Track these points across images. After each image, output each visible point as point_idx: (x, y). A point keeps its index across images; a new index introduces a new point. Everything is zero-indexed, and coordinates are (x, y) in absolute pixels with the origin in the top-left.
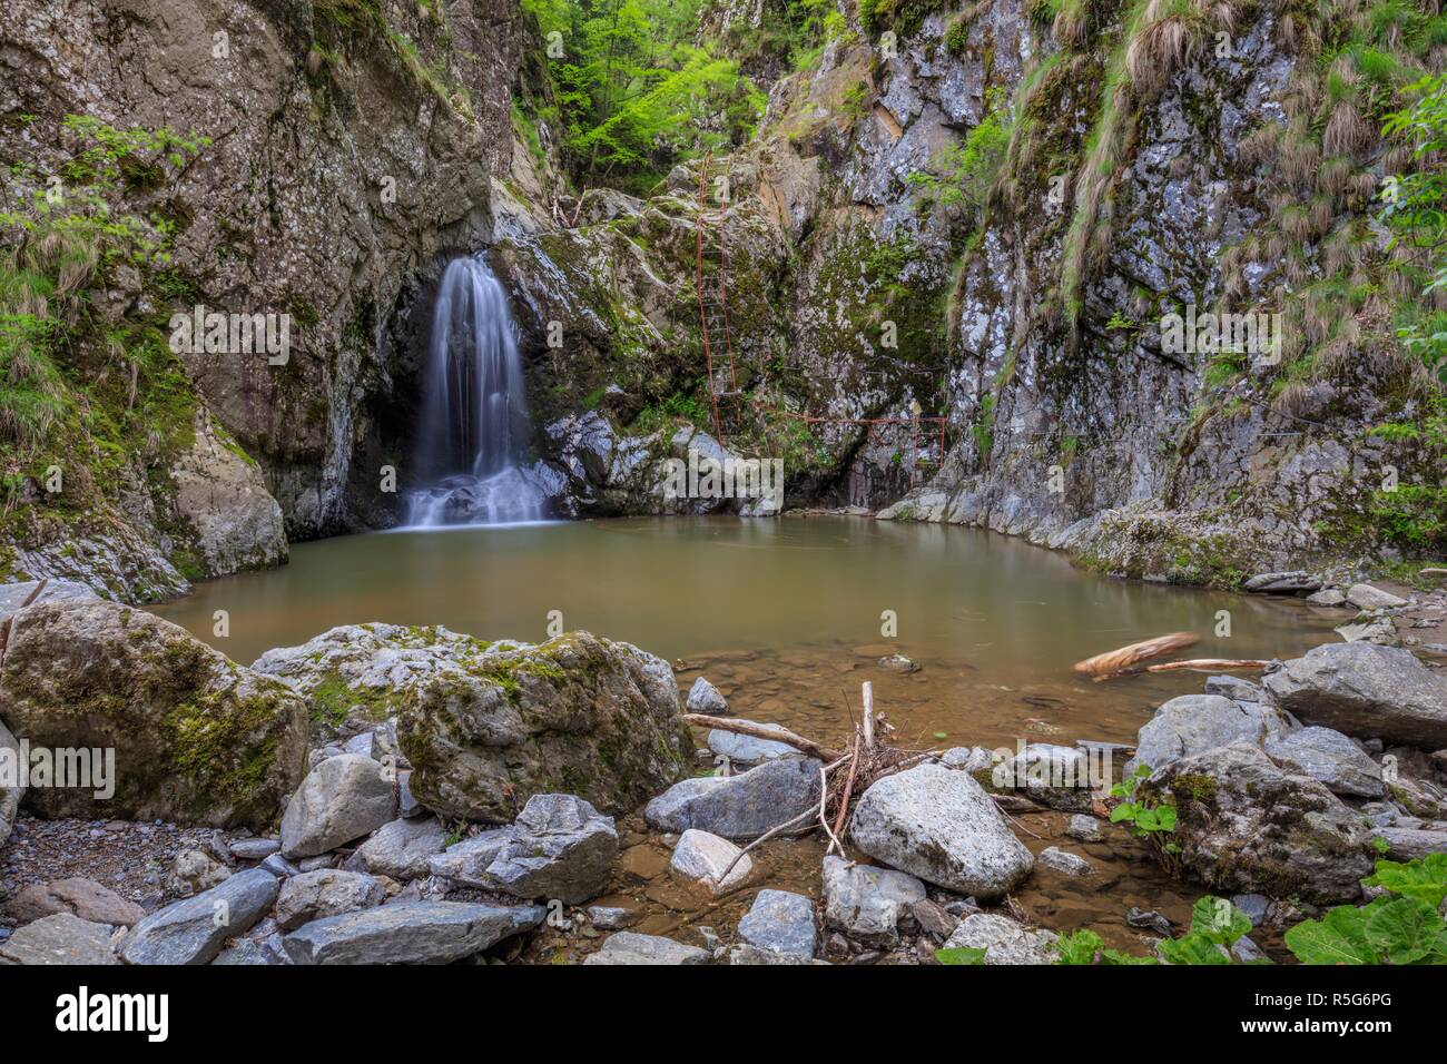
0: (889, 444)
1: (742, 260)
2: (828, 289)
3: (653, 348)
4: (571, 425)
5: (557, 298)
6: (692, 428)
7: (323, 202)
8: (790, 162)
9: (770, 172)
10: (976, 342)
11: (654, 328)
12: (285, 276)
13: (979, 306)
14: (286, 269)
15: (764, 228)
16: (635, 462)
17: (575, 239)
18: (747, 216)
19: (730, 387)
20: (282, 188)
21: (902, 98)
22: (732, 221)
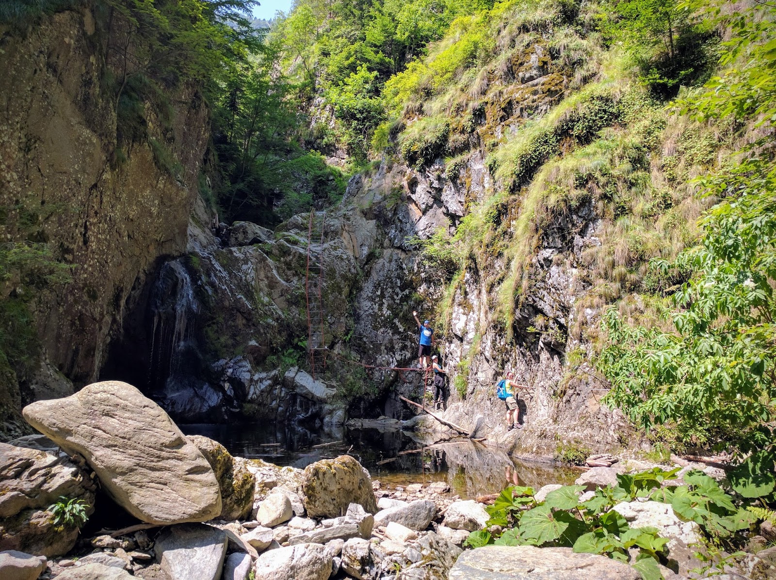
0: (410, 383)
1: (332, 273)
2: (379, 293)
3: (277, 320)
4: (227, 363)
5: (223, 288)
6: (297, 368)
7: (109, 232)
8: (360, 222)
9: (349, 226)
10: (460, 330)
11: (278, 308)
12: (86, 273)
13: (461, 310)
14: (87, 269)
15: (345, 257)
16: (263, 387)
17: (235, 254)
18: (335, 249)
19: (320, 345)
20: (91, 225)
21: (423, 196)
22: (326, 251)
